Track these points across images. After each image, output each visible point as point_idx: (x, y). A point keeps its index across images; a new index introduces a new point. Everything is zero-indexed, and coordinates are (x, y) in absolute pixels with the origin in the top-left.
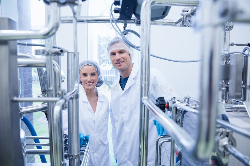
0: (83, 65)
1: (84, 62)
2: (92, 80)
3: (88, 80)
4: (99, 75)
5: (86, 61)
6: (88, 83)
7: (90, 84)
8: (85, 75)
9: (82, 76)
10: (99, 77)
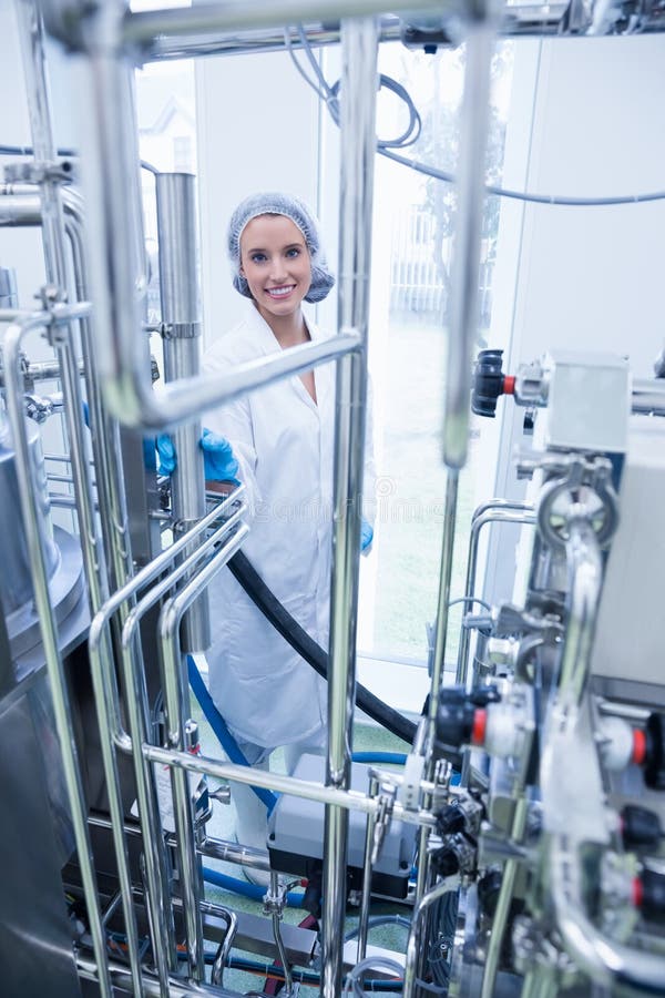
0: (249, 218)
1: (252, 203)
2: (291, 275)
3: (272, 277)
4: (314, 251)
5: (258, 198)
6: (276, 288)
7: (284, 291)
8: (260, 256)
9: (247, 263)
10: (317, 262)
